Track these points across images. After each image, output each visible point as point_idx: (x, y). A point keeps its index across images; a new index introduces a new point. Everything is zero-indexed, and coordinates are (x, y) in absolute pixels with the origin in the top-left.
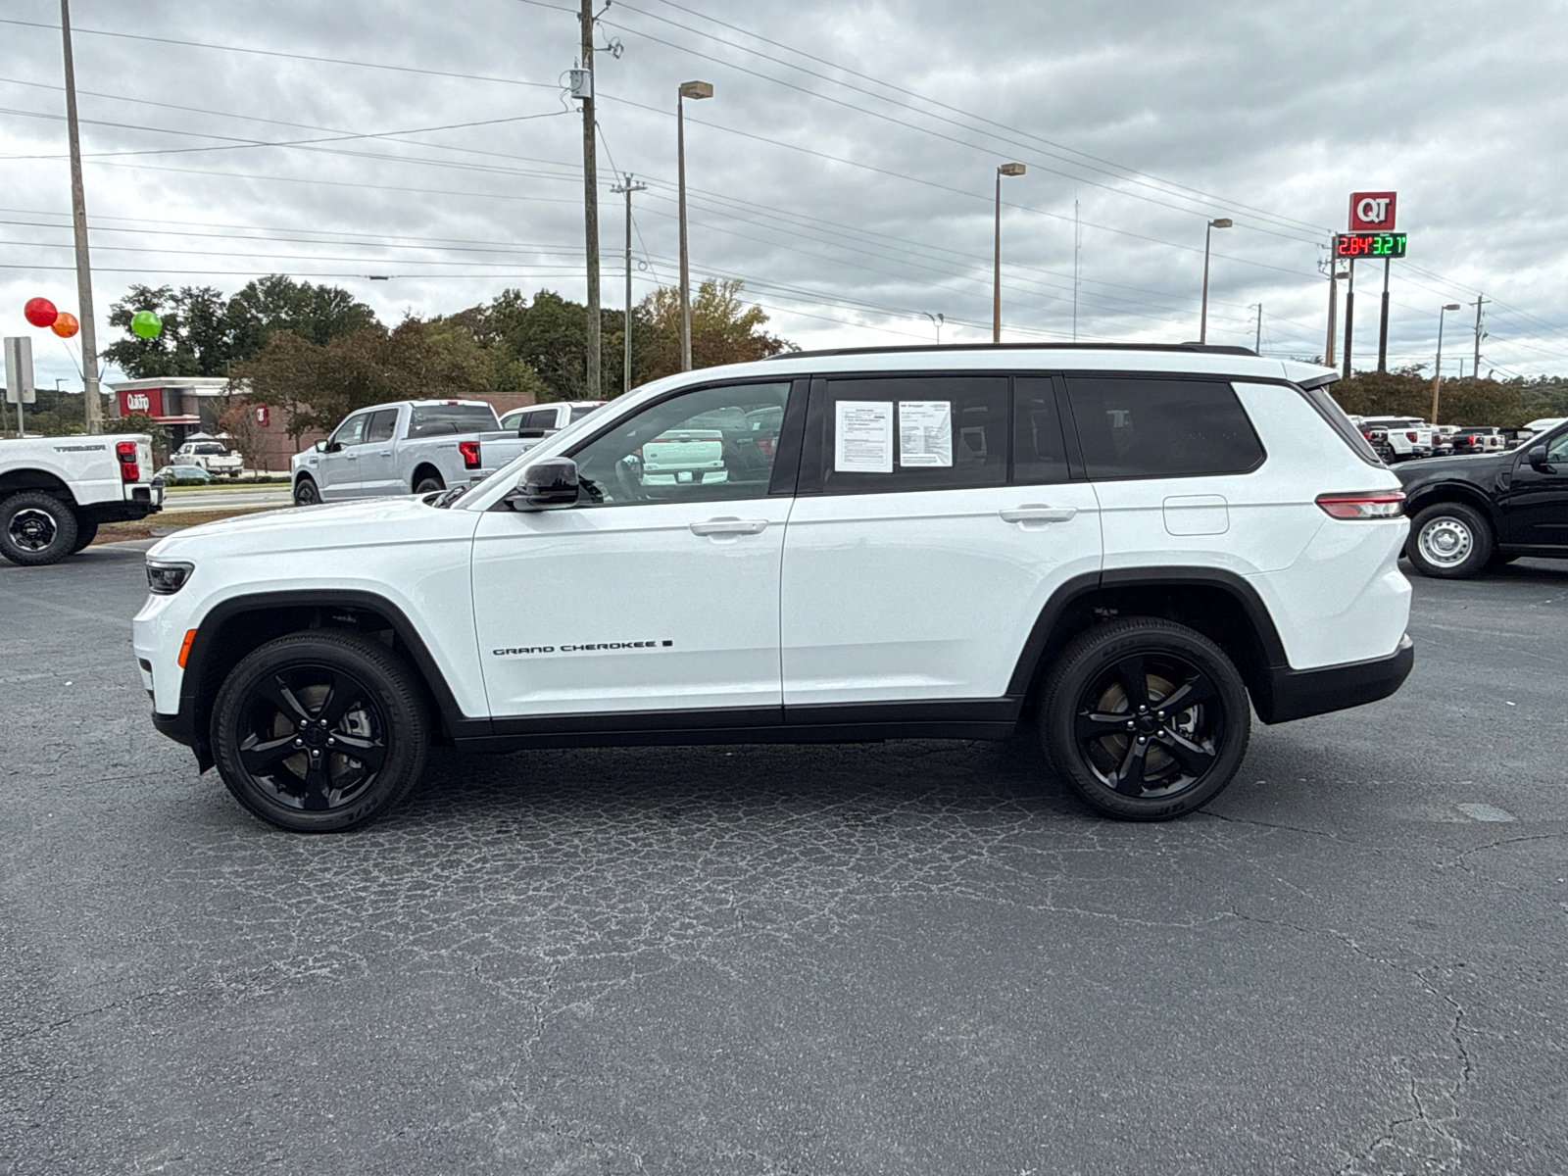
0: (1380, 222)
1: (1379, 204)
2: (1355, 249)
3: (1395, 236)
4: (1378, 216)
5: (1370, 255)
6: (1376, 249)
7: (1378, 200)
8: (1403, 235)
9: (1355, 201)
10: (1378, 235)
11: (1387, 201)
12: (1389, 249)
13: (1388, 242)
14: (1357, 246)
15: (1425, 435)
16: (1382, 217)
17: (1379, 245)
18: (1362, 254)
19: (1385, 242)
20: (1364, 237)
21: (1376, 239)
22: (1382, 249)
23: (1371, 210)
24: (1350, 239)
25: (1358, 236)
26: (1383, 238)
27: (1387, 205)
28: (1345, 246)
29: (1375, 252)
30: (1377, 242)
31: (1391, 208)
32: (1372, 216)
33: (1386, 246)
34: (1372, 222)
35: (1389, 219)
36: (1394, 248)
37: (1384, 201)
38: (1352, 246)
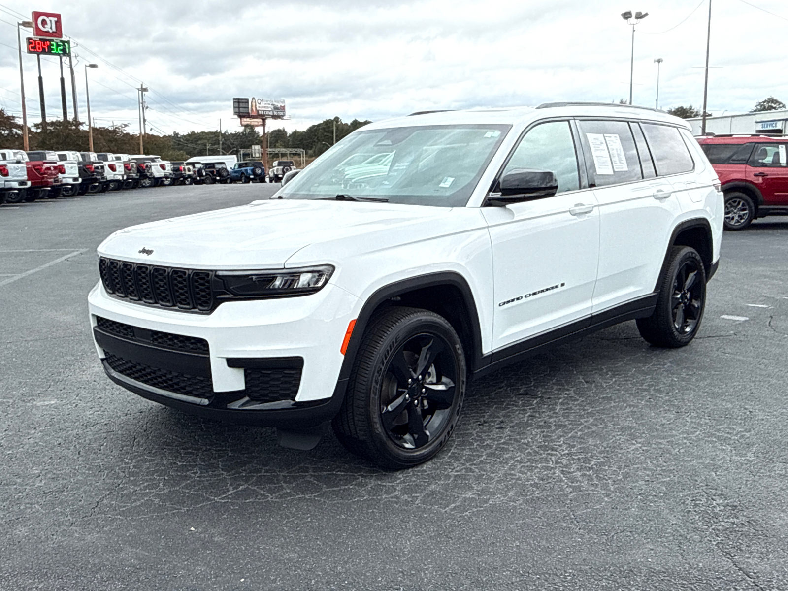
0: (53, 32)
1: (51, 21)
2: (39, 48)
3: (63, 42)
4: (51, 28)
5: (50, 52)
6: (53, 49)
7: (50, 18)
8: (68, 42)
9: (35, 17)
10: (53, 41)
11: (56, 19)
12: (61, 50)
13: (60, 46)
14: (40, 46)
15: (72, 168)
16: (54, 29)
17: (54, 47)
18: (44, 52)
19: (58, 45)
20: (44, 41)
21: (52, 43)
22: (57, 50)
23: (46, 23)
24: (35, 41)
25: (41, 40)
26: (57, 43)
27: (56, 22)
28: (33, 45)
29: (52, 52)
30: (53, 45)
31: (58, 23)
32: (47, 28)
33: (59, 48)
34: (48, 32)
35: (58, 32)
36: (64, 50)
37: (54, 19)
38: (38, 46)
